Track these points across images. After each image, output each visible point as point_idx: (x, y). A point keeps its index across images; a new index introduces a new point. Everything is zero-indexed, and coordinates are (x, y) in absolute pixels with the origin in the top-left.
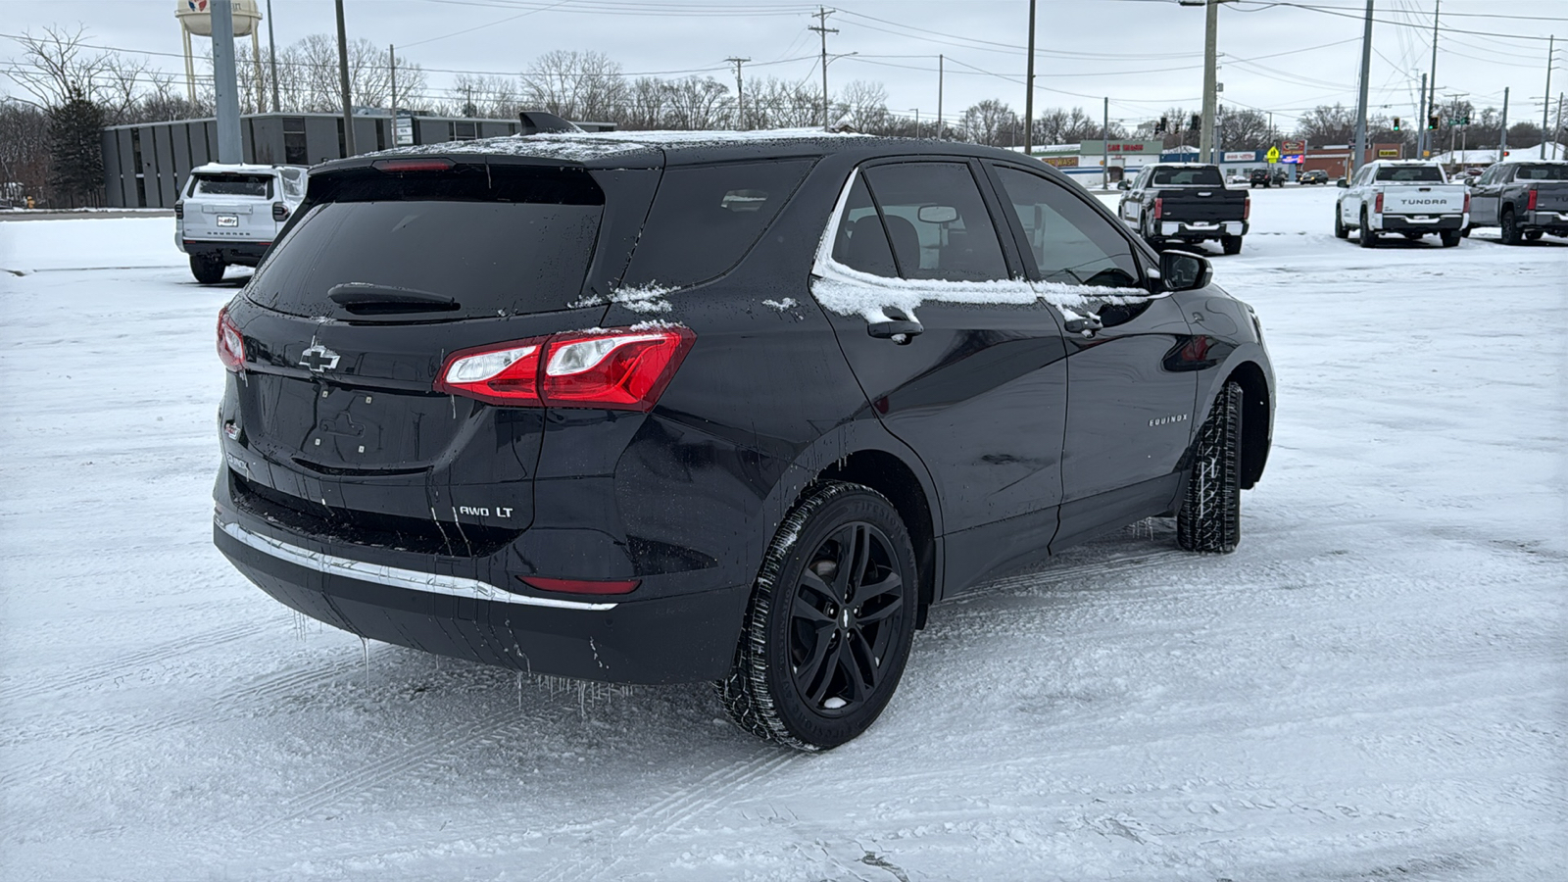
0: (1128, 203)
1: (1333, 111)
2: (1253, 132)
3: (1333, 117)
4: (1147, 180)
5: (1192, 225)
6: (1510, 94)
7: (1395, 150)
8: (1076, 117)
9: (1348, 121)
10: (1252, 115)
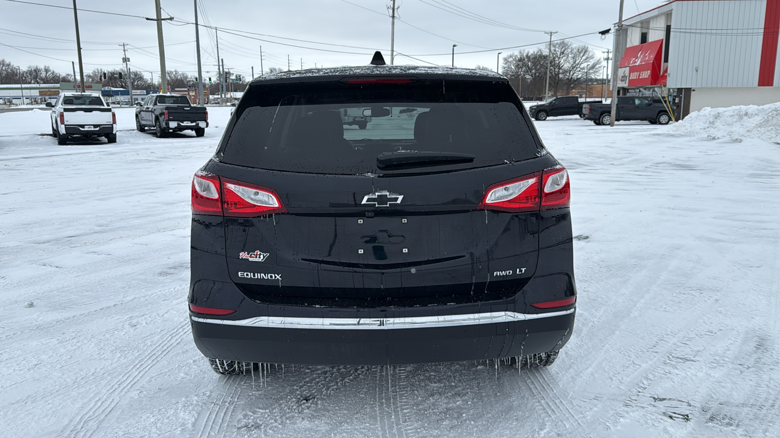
0: (142, 113)
1: (174, 73)
2: (138, 82)
3: (174, 76)
4: (154, 101)
5: (183, 123)
6: (254, 69)
7: (206, 91)
8: (47, 71)
9: (181, 78)
10: (137, 73)
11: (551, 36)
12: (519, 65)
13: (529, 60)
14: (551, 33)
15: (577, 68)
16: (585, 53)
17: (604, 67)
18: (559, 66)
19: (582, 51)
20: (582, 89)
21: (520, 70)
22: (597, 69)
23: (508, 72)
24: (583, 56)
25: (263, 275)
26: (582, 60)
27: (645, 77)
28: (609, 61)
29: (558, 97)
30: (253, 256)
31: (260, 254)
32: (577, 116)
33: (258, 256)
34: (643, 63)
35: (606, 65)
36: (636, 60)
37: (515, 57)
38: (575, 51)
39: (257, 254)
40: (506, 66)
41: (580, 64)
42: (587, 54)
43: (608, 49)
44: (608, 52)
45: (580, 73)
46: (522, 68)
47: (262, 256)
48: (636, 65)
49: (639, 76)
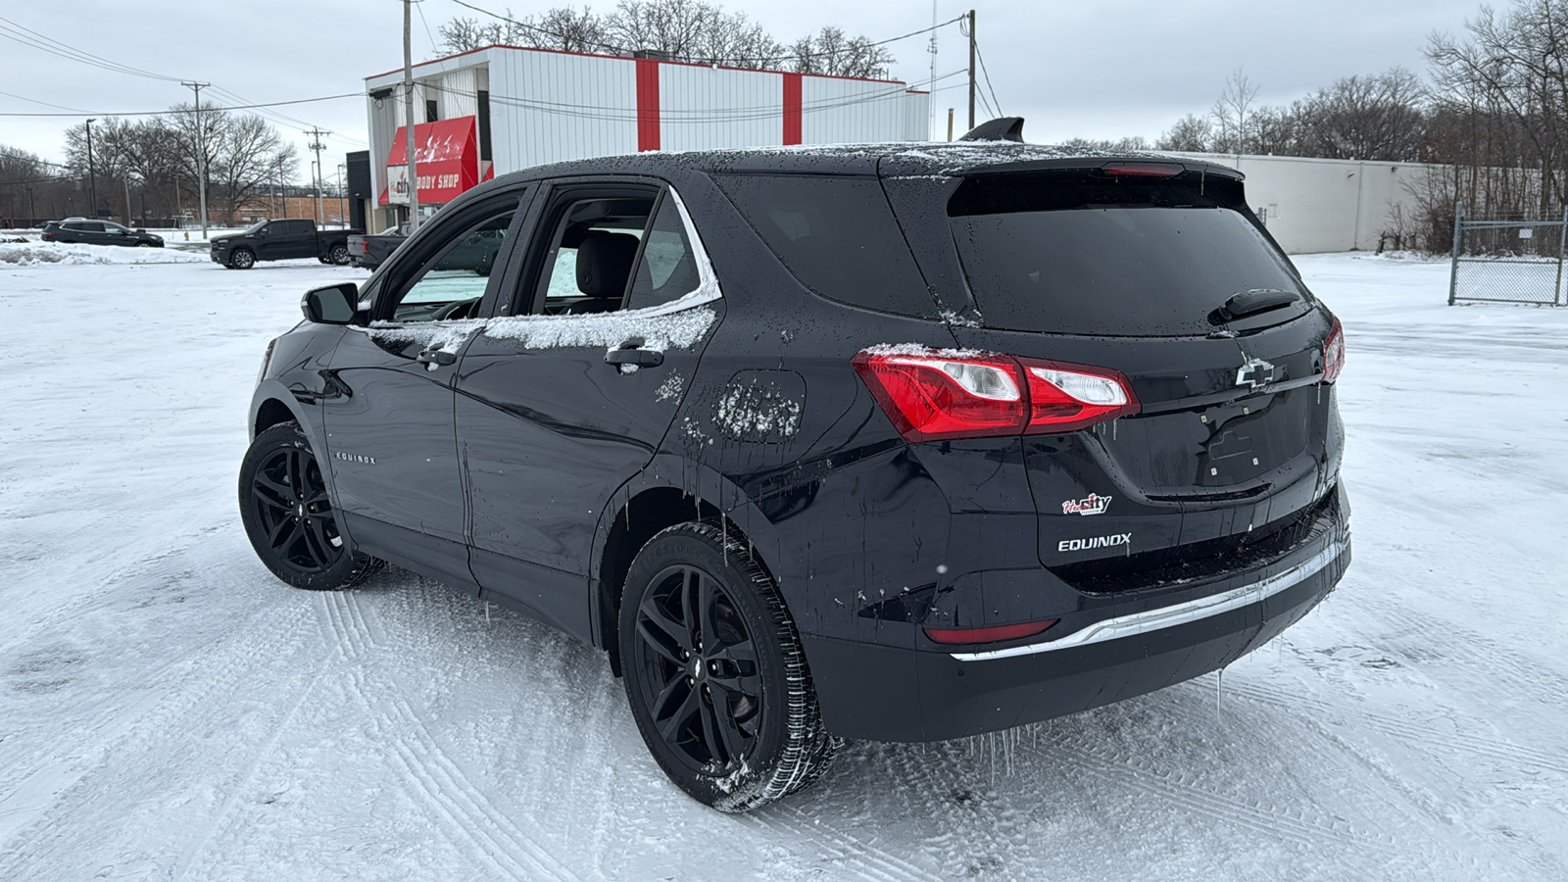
11: (197, 91)
12: (107, 148)
13: (133, 140)
14: (196, 85)
15: (245, 163)
16: (258, 132)
17: (313, 162)
18: (207, 156)
19: (252, 126)
20: (261, 206)
21: (112, 161)
22: (288, 165)
23: (83, 162)
24: (255, 138)
25: (1102, 539)
26: (253, 147)
27: (450, 186)
28: (320, 151)
29: (273, 220)
30: (1085, 504)
31: (1098, 500)
32: (315, 261)
33: (1095, 505)
34: (442, 159)
35: (316, 160)
36: (425, 153)
37: (97, 130)
38: (237, 126)
39: (1092, 501)
40: (75, 149)
41: (252, 155)
42: (264, 134)
43: (316, 127)
44: (316, 133)
45: (252, 172)
46: (117, 156)
47: (1101, 503)
48: (427, 163)
49: (437, 183)
